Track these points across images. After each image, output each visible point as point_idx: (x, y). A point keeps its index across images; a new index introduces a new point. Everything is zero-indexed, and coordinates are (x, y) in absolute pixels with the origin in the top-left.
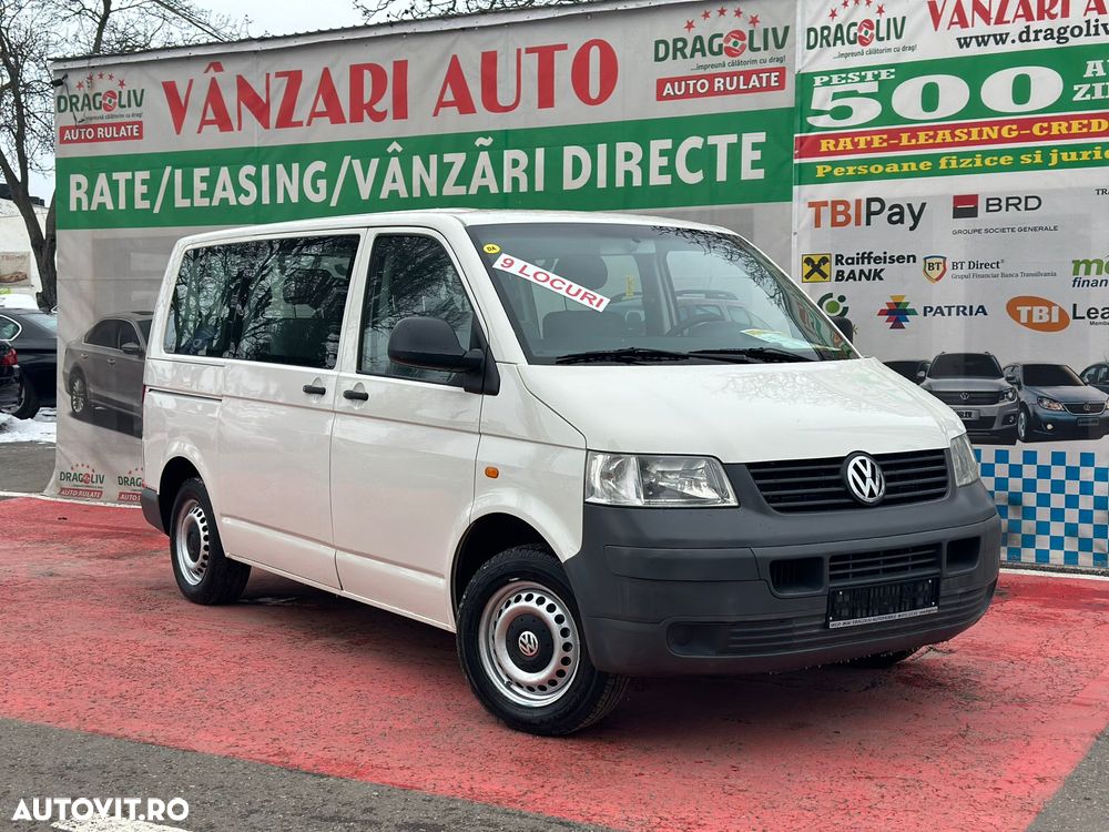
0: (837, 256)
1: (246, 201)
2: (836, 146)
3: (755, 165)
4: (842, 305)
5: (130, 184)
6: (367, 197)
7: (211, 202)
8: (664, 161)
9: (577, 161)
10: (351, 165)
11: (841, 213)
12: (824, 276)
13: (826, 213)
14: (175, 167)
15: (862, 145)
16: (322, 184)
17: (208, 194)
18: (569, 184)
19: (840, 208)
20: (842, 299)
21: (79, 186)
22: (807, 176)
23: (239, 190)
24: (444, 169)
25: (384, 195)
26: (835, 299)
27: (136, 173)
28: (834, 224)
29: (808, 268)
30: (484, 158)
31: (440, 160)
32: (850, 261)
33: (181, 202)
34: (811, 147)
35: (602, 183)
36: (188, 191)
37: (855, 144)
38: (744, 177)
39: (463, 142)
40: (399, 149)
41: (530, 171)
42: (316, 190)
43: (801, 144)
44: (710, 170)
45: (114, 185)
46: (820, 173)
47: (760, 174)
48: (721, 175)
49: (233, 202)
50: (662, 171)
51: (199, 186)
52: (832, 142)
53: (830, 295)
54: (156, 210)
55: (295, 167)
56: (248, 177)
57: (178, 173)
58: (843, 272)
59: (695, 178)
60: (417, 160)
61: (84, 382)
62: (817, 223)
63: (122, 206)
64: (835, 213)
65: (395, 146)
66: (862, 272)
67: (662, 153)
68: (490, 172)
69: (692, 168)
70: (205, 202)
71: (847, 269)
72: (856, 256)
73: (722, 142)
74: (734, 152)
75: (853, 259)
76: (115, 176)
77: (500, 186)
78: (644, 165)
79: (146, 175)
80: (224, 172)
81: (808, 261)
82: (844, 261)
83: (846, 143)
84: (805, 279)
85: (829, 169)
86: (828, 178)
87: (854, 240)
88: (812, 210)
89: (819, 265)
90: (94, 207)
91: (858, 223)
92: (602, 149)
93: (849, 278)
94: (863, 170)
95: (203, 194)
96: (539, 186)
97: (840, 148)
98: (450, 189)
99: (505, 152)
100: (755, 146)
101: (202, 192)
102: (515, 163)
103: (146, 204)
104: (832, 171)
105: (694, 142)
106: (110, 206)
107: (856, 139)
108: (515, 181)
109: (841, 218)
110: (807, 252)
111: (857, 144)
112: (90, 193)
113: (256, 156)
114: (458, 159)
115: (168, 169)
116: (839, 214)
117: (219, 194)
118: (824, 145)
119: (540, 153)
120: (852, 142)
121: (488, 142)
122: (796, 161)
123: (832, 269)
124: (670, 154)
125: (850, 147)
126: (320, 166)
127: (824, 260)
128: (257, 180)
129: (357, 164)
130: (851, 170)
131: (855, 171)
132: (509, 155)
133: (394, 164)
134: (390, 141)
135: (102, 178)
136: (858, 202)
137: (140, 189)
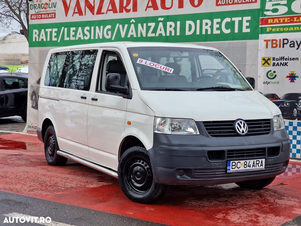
0: (273, 58)
1: (86, 38)
2: (273, 21)
3: (247, 27)
4: (274, 74)
5: (51, 32)
6: (123, 37)
7: (75, 39)
8: (218, 26)
9: (190, 26)
10: (119, 26)
11: (274, 43)
12: (269, 64)
13: (270, 43)
14: (65, 27)
15: (282, 21)
16: (110, 33)
17: (75, 36)
18: (188, 33)
19: (274, 42)
20: (274, 72)
21: (36, 33)
22: (264, 31)
23: (84, 35)
24: (148, 28)
25: (129, 36)
26: (272, 72)
27: (53, 29)
28: (272, 47)
29: (264, 62)
30: (161, 25)
31: (147, 25)
32: (277, 60)
33: (66, 39)
34: (265, 21)
35: (198, 33)
36: (69, 35)
37: (279, 21)
38: (243, 31)
39: (154, 19)
40: (134, 21)
41: (175, 29)
42: (108, 35)
43: (262, 21)
44: (233, 29)
45: (46, 33)
46: (268, 30)
47: (248, 30)
48: (236, 31)
49: (82, 38)
50: (217, 29)
51: (72, 33)
52: (272, 20)
53: (271, 71)
54: (59, 41)
55: (102, 27)
56: (87, 30)
57: (66, 29)
58: (275, 63)
59: (227, 31)
60: (139, 25)
61: (36, 96)
62: (267, 47)
63: (48, 40)
64: (272, 44)
65: (133, 21)
66: (281, 63)
67: (218, 23)
68: (163, 29)
69: (227, 28)
70: (73, 39)
71: (276, 62)
72: (279, 58)
73: (237, 20)
74: (241, 23)
75: (278, 59)
76: (47, 30)
77: (166, 33)
78: (212, 27)
79: (56, 30)
80: (80, 29)
81: (264, 59)
82: (275, 60)
83: (276, 20)
84: (263, 65)
85: (271, 29)
86: (271, 32)
87: (278, 53)
88: (265, 42)
89: (267, 61)
90: (40, 40)
91: (280, 47)
92: (198, 22)
93: (277, 65)
94: (282, 29)
95: (73, 36)
96: (178, 34)
97: (275, 22)
98: (150, 35)
99: (167, 22)
100: (247, 21)
101: (73, 35)
102: (171, 26)
103: (55, 39)
104: (272, 30)
105: (228, 20)
106: (45, 40)
107: (280, 19)
108: (171, 32)
109: (274, 45)
110: (264, 56)
111: (280, 21)
112: (39, 35)
113: (90, 23)
114: (152, 25)
115: (63, 28)
116: (274, 44)
117: (78, 36)
118: (269, 21)
119: (178, 23)
120: (278, 20)
121: (162, 19)
122: (260, 26)
123: (271, 62)
124: (220, 23)
125: (278, 22)
126: (109, 27)
127: (269, 59)
128: (90, 31)
129: (121, 26)
130: (278, 30)
131: (280, 30)
132: (169, 23)
133: (132, 26)
134: (131, 19)
135: (43, 31)
136: (280, 40)
137: (54, 34)
